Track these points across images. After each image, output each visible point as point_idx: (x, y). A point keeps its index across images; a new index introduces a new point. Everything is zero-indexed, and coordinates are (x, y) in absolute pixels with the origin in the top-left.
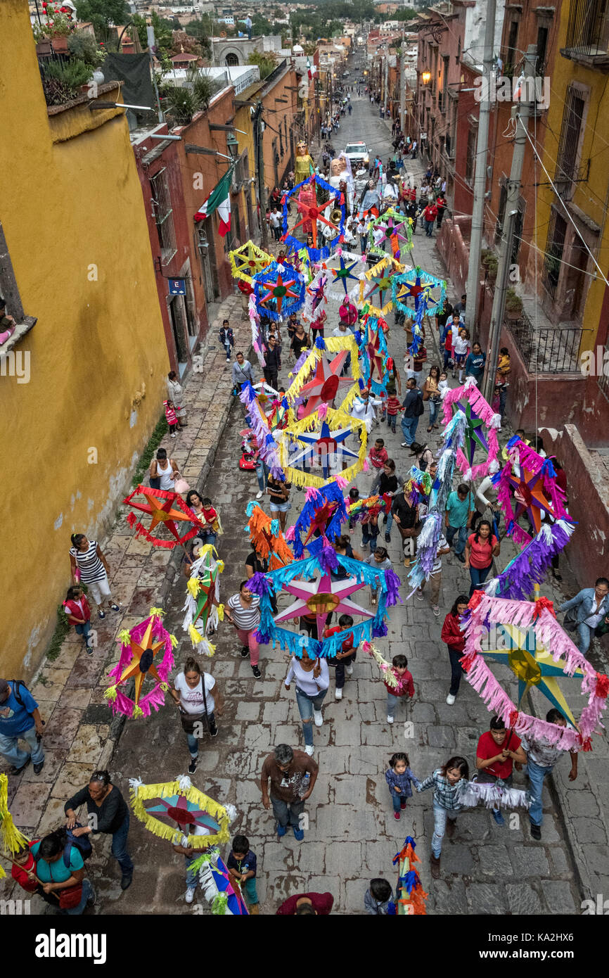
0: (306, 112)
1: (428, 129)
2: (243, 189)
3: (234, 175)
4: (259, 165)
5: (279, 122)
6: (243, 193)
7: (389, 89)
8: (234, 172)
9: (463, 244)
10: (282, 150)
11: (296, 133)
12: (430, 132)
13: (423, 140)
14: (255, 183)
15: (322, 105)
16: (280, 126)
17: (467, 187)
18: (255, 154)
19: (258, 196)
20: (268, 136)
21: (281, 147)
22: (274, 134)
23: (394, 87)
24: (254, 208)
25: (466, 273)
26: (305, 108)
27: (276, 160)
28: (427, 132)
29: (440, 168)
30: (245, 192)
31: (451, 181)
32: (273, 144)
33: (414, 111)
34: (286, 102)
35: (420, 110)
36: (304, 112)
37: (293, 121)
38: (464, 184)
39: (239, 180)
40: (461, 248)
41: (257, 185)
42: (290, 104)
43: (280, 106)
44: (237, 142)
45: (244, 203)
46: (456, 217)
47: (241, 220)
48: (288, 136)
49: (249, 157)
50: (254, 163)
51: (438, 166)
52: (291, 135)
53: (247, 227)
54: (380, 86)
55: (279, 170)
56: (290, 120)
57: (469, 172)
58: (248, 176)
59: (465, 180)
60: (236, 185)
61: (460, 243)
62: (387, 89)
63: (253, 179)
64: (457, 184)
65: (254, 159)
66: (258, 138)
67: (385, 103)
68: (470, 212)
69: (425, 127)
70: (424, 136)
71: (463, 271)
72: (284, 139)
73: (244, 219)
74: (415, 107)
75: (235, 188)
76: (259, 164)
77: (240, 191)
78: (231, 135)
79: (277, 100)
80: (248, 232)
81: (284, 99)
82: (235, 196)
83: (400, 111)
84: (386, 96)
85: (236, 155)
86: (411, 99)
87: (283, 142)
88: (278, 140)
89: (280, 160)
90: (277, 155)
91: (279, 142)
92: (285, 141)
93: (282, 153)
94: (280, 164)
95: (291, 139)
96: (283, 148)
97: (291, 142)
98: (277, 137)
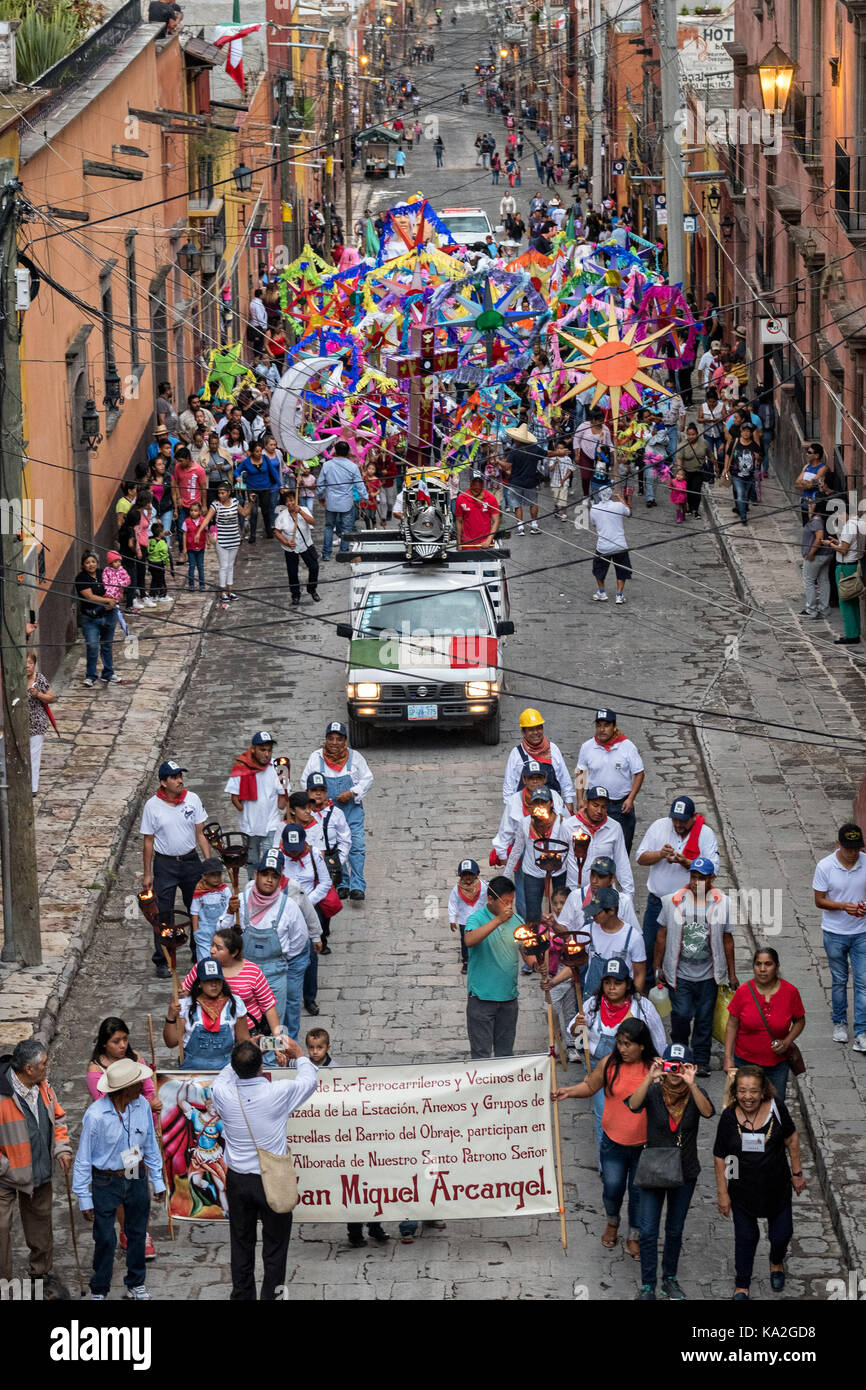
0: (232, 220)
1: (795, 302)
5: (98, 269)
7: (612, 123)
10: (112, 382)
11: (175, 312)
15: (304, 186)
16: (103, 278)
20: (46, 328)
21: (111, 369)
23: (631, 118)
26: (224, 200)
27: (85, 430)
32: (71, 360)
33: (727, 222)
34: (134, 176)
35: (755, 217)
36: (220, 219)
37: (167, 257)
42: (151, 189)
43: (106, 196)
48: (144, 320)
52: (159, 317)
54: (573, 110)
56: (153, 254)
62: (599, 125)
67: (596, 182)
69: (782, 297)
70: (774, 333)
72: (121, 338)
74: (729, 204)
79: (93, 169)
81: (127, 162)
83: (662, 217)
84: (599, 151)
86: (713, 168)
87: (122, 354)
88: (95, 342)
89: (103, 430)
90: (90, 406)
91: (101, 347)
92: (128, 348)
93: (113, 395)
94: (102, 446)
95: (159, 339)
96: (119, 375)
97: (159, 356)
98: (88, 329)
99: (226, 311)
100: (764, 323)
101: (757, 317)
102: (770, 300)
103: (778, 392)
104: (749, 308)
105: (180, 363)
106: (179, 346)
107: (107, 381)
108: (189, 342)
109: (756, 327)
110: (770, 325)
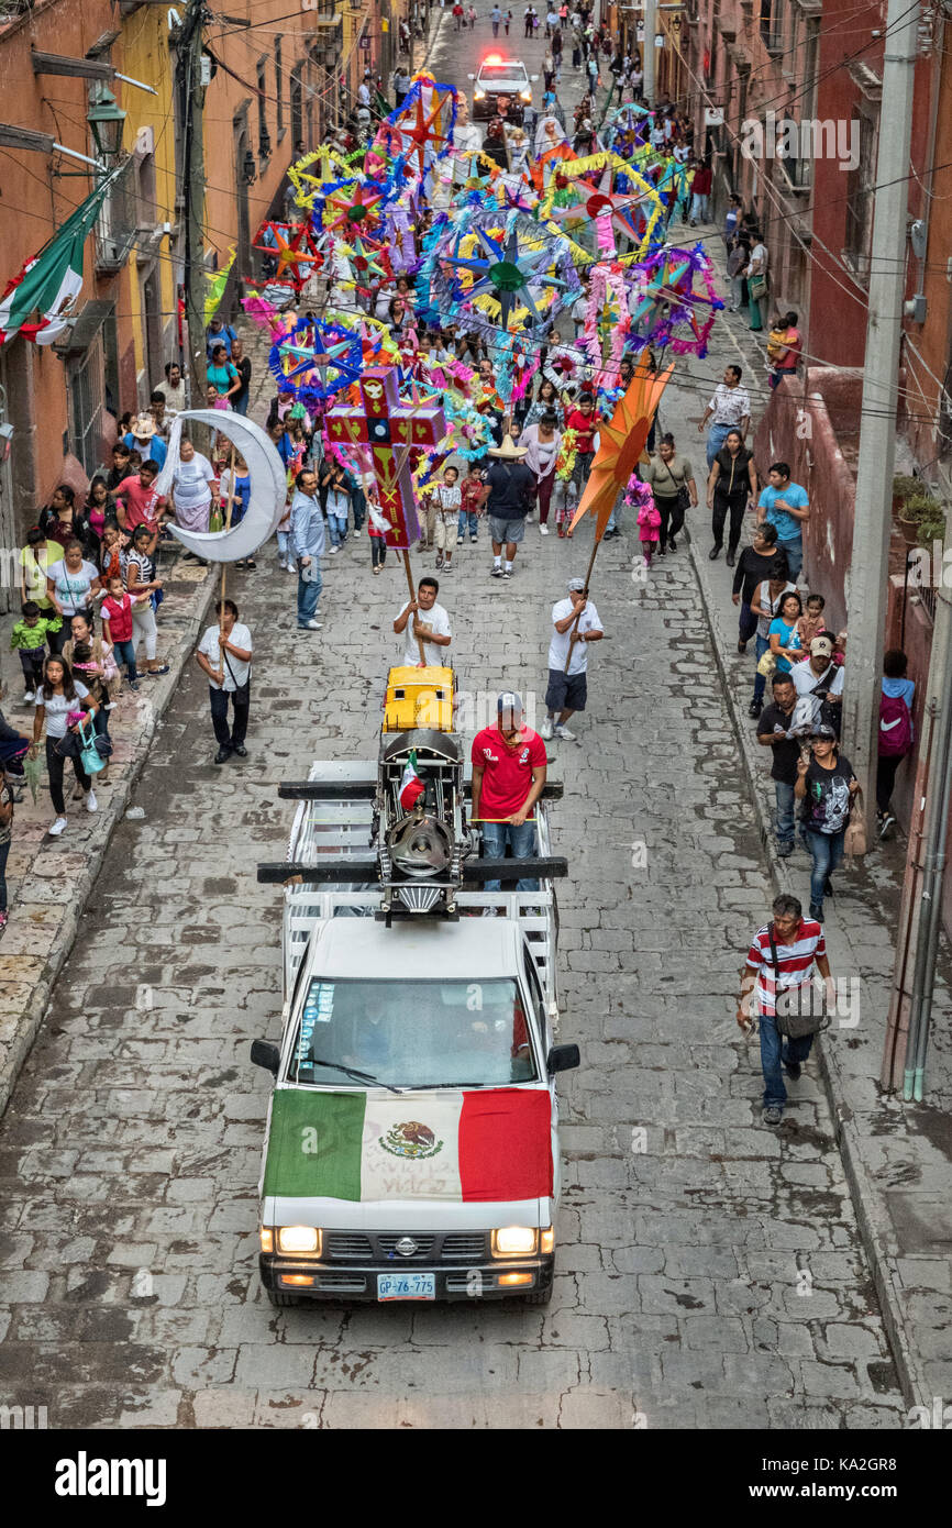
0: (347, 29)
1: (729, 97)
2: (134, 256)
3: (106, 213)
4: (190, 184)
5: (257, 57)
6: (133, 270)
8: (106, 204)
9: (838, 456)
10: (264, 139)
11: (309, 91)
12: (734, 106)
13: (712, 130)
14: (173, 238)
15: (397, 6)
16: (259, 66)
17: (850, 284)
18: (179, 151)
19: (181, 281)
20: (221, 99)
21: (263, 129)
22: (238, 93)
24: (167, 322)
25: (845, 548)
26: (342, 15)
27: (245, 171)
28: (726, 106)
29: (766, 217)
30: (141, 266)
31: (799, 258)
32: (237, 122)
33: (685, 40)
35: (704, 38)
36: (339, 29)
37: (303, 53)
38: (837, 272)
39: (121, 227)
40: (830, 465)
41: (181, 243)
44: (122, 114)
45: (136, 303)
46: (814, 372)
47: (121, 353)
48: (287, 97)
49: (158, 161)
50: (172, 179)
51: (759, 211)
52: (296, 97)
53: (141, 374)
55: (251, 203)
56: (293, 51)
57: (855, 236)
58: (151, 218)
59: (844, 258)
60: (111, 245)
61: (826, 453)
63: (167, 227)
64: (815, 268)
65: (172, 167)
66: (189, 104)
68: (858, 359)
69: (720, 92)
70: (713, 118)
71: (836, 541)
72: (271, 108)
73: (131, 350)
74: (687, 27)
75: (109, 254)
76: (187, 183)
77: (125, 262)
78: (100, 91)
80: (143, 390)
82: (106, 277)
83: (641, 36)
85: (115, 150)
86: (677, 2)
87: (271, 118)
88: (253, 110)
89: (257, 172)
90: (249, 155)
91: (257, 115)
92: (275, 114)
93: (264, 149)
94: (257, 183)
95: (296, 108)
96: (269, 134)
97: (296, 119)
98: (249, 102)
99: (342, 92)
100: (707, 111)
101: (702, 106)
102: (712, 95)
103: (714, 159)
104: (697, 99)
105: (310, 124)
106: (310, 115)
107: (261, 139)
108: (316, 113)
109: (701, 113)
110: (712, 112)
